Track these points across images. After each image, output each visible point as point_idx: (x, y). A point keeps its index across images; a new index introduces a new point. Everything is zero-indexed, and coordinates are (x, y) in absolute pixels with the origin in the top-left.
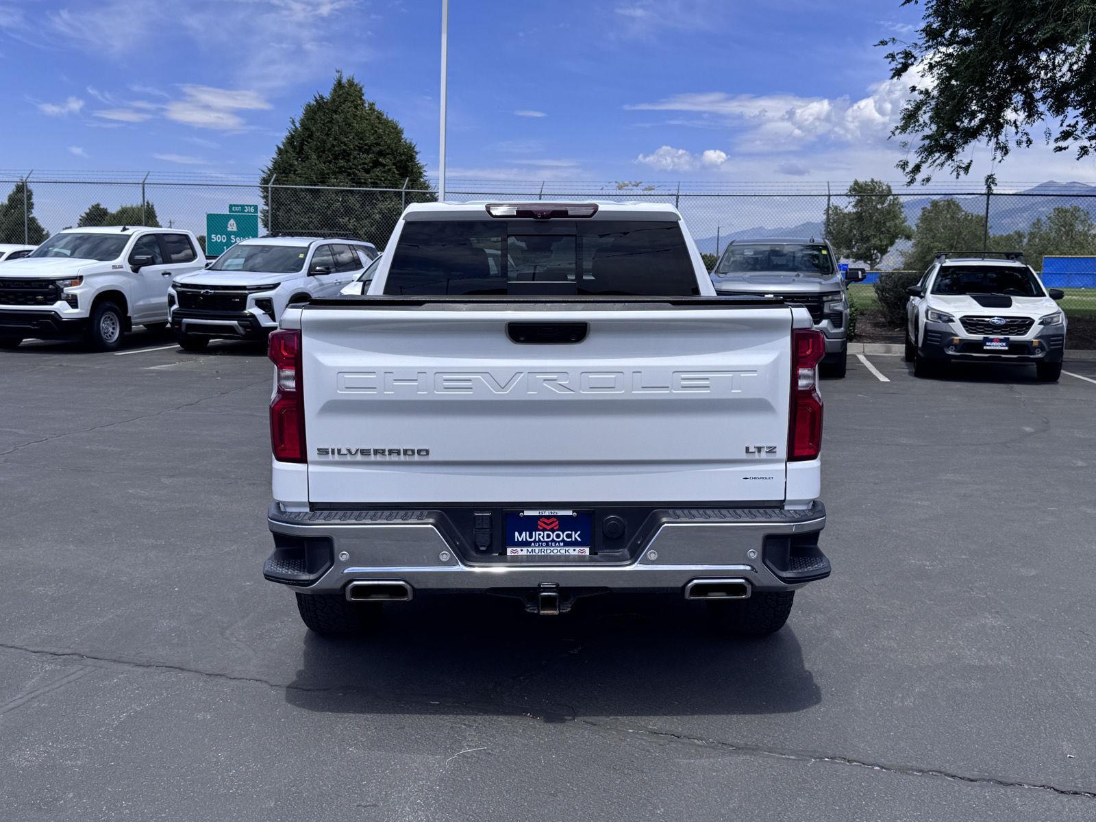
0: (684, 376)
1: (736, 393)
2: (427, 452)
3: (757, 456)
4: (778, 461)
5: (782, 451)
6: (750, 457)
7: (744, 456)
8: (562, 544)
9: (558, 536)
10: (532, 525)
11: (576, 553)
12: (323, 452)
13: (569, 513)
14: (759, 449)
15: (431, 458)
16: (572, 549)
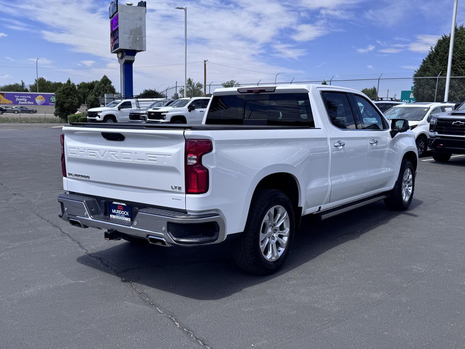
0: (149, 155)
1: (165, 164)
2: (89, 178)
3: (175, 190)
4: (182, 193)
5: (183, 190)
6: (173, 190)
7: (171, 190)
8: (124, 216)
9: (123, 213)
10: (116, 207)
11: (127, 220)
12: (70, 174)
13: (124, 204)
14: (176, 187)
15: (91, 179)
16: (126, 218)
